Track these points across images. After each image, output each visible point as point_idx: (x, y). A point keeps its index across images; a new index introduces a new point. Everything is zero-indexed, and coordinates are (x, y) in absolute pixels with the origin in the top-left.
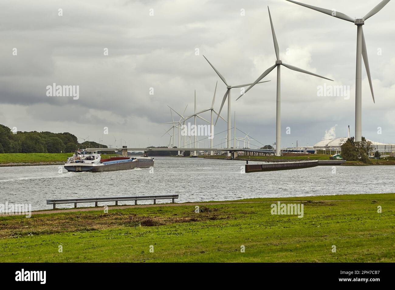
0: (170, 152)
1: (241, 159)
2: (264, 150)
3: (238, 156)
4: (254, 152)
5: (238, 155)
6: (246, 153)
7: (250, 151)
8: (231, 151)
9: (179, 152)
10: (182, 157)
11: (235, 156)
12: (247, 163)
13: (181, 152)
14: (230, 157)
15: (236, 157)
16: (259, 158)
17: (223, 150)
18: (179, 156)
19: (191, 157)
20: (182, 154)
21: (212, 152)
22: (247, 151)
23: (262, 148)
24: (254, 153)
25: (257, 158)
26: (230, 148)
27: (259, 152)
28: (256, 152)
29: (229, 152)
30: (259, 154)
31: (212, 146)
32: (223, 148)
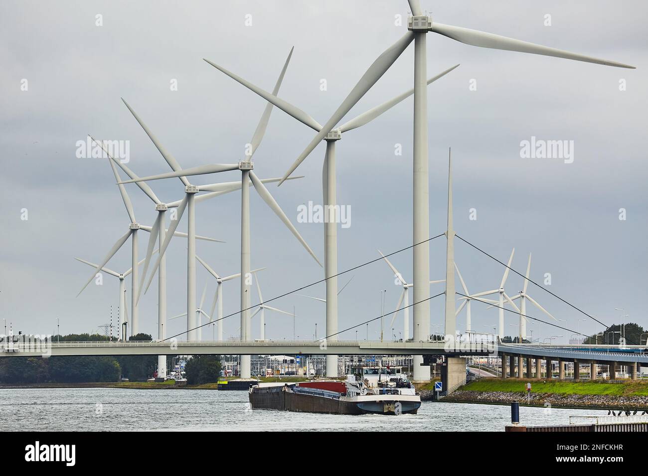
0: (117, 365)
1: (485, 395)
2: (605, 351)
3: (469, 382)
4: (549, 359)
5: (470, 374)
6: (512, 367)
7: (528, 357)
8: (430, 357)
9: (163, 362)
10: (179, 386)
11: (456, 376)
12: (515, 417)
13: (172, 360)
14: (426, 384)
15: (461, 388)
16: (580, 390)
17: (392, 352)
18: (161, 384)
19: (223, 388)
20: (179, 373)
21: (333, 361)
22: (513, 355)
23: (591, 340)
24: (549, 367)
25: (569, 389)
26: (424, 341)
27: (577, 362)
28: (562, 359)
29: (420, 359)
30: (576, 369)
31: (334, 328)
32: (389, 342)
